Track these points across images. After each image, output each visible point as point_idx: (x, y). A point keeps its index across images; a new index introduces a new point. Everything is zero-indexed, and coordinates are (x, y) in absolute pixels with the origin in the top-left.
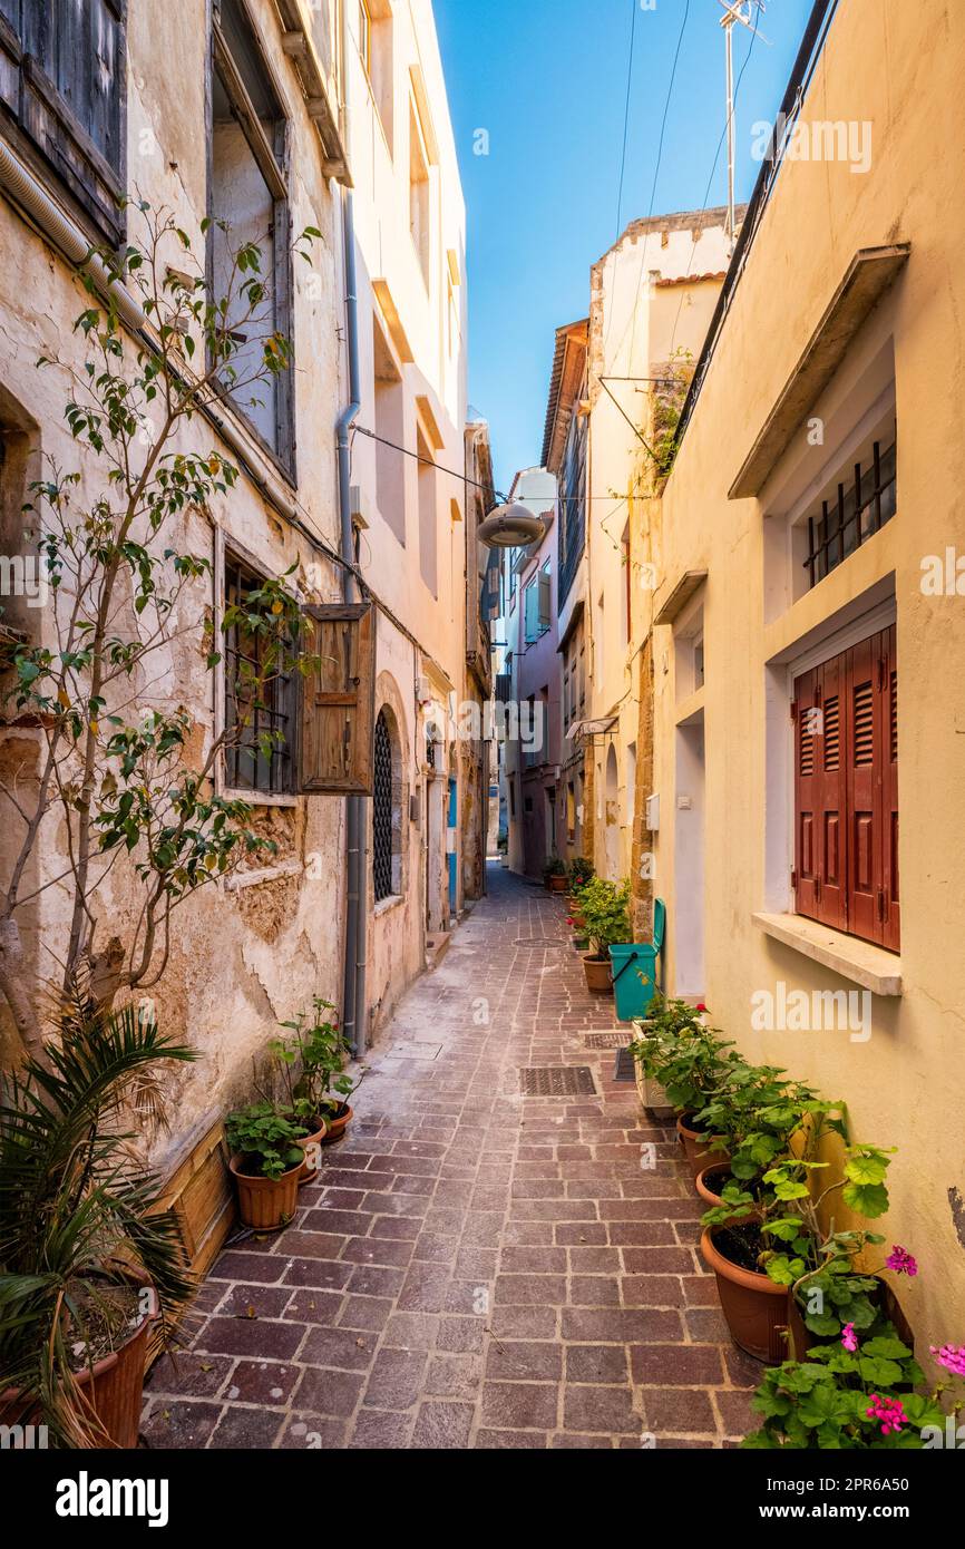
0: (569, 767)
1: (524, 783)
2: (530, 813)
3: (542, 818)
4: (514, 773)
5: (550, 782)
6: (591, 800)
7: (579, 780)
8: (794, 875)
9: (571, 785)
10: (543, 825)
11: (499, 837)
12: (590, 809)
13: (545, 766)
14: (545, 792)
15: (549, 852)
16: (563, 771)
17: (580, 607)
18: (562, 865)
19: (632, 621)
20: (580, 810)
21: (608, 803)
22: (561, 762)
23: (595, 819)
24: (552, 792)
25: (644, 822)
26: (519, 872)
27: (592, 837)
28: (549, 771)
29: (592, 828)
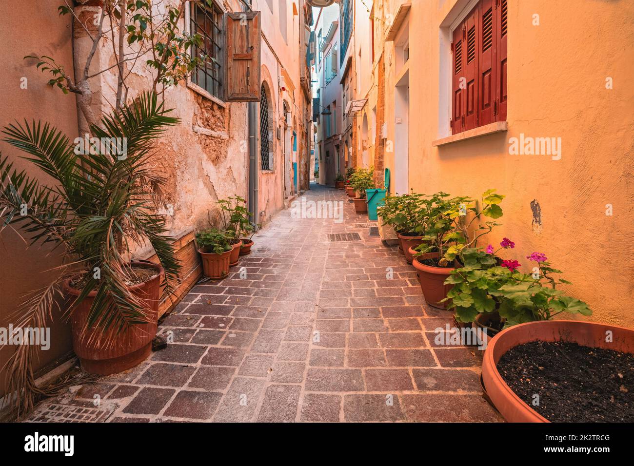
0: (345, 134)
1: (326, 145)
2: (328, 157)
3: (334, 159)
4: (321, 141)
5: (337, 142)
6: (356, 143)
7: (350, 138)
8: (451, 122)
9: (346, 142)
10: (334, 162)
11: (315, 171)
12: (355, 148)
13: (335, 136)
14: (335, 147)
15: (337, 172)
16: (343, 137)
17: (350, 59)
18: (342, 177)
19: (375, 51)
20: (351, 149)
21: (363, 141)
22: (342, 133)
23: (357, 150)
24: (338, 147)
25: (381, 136)
26: (324, 184)
27: (356, 160)
28: (337, 138)
29: (356, 155)
